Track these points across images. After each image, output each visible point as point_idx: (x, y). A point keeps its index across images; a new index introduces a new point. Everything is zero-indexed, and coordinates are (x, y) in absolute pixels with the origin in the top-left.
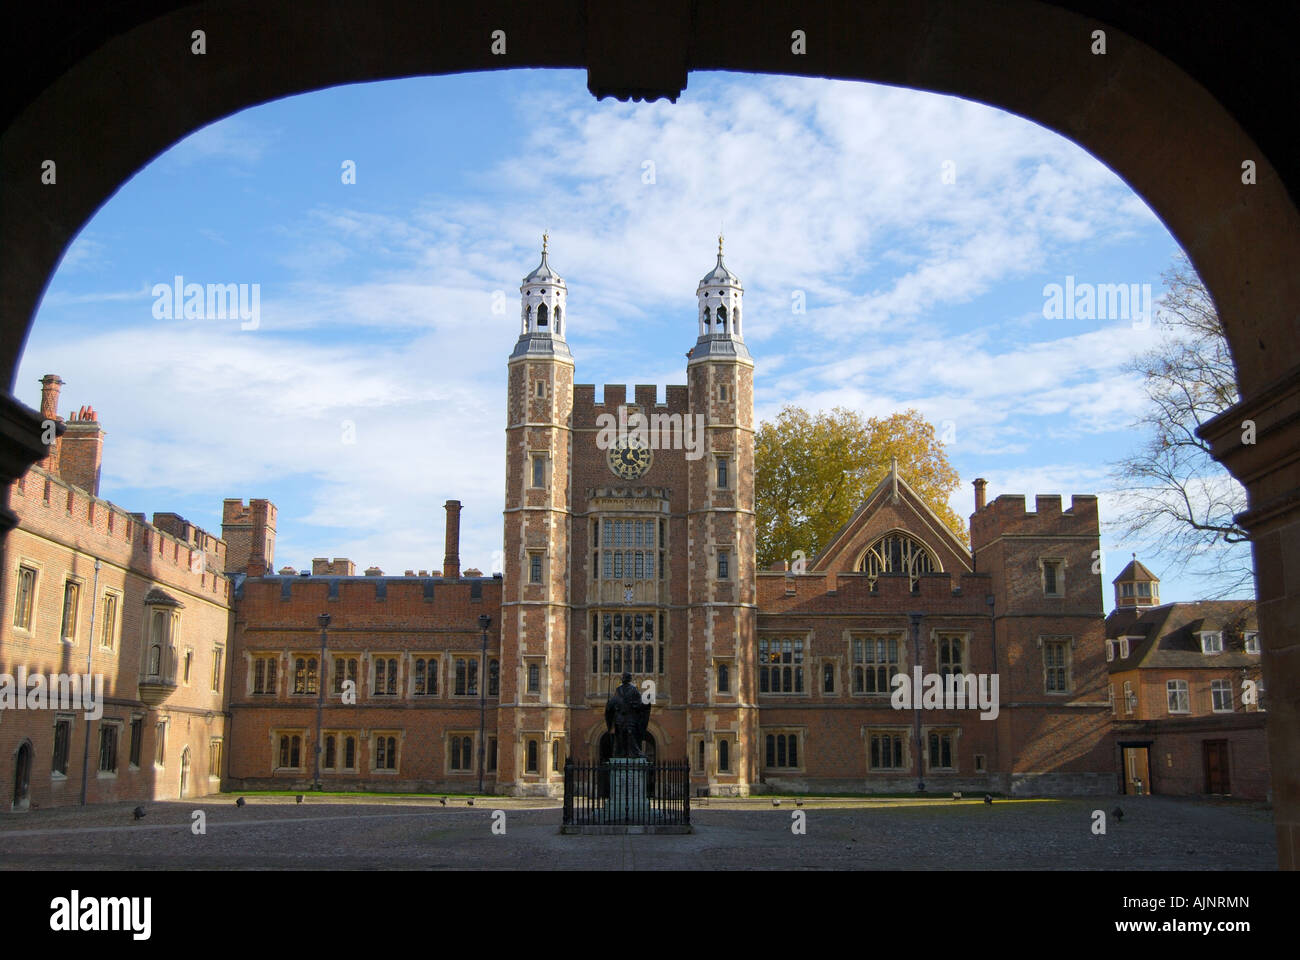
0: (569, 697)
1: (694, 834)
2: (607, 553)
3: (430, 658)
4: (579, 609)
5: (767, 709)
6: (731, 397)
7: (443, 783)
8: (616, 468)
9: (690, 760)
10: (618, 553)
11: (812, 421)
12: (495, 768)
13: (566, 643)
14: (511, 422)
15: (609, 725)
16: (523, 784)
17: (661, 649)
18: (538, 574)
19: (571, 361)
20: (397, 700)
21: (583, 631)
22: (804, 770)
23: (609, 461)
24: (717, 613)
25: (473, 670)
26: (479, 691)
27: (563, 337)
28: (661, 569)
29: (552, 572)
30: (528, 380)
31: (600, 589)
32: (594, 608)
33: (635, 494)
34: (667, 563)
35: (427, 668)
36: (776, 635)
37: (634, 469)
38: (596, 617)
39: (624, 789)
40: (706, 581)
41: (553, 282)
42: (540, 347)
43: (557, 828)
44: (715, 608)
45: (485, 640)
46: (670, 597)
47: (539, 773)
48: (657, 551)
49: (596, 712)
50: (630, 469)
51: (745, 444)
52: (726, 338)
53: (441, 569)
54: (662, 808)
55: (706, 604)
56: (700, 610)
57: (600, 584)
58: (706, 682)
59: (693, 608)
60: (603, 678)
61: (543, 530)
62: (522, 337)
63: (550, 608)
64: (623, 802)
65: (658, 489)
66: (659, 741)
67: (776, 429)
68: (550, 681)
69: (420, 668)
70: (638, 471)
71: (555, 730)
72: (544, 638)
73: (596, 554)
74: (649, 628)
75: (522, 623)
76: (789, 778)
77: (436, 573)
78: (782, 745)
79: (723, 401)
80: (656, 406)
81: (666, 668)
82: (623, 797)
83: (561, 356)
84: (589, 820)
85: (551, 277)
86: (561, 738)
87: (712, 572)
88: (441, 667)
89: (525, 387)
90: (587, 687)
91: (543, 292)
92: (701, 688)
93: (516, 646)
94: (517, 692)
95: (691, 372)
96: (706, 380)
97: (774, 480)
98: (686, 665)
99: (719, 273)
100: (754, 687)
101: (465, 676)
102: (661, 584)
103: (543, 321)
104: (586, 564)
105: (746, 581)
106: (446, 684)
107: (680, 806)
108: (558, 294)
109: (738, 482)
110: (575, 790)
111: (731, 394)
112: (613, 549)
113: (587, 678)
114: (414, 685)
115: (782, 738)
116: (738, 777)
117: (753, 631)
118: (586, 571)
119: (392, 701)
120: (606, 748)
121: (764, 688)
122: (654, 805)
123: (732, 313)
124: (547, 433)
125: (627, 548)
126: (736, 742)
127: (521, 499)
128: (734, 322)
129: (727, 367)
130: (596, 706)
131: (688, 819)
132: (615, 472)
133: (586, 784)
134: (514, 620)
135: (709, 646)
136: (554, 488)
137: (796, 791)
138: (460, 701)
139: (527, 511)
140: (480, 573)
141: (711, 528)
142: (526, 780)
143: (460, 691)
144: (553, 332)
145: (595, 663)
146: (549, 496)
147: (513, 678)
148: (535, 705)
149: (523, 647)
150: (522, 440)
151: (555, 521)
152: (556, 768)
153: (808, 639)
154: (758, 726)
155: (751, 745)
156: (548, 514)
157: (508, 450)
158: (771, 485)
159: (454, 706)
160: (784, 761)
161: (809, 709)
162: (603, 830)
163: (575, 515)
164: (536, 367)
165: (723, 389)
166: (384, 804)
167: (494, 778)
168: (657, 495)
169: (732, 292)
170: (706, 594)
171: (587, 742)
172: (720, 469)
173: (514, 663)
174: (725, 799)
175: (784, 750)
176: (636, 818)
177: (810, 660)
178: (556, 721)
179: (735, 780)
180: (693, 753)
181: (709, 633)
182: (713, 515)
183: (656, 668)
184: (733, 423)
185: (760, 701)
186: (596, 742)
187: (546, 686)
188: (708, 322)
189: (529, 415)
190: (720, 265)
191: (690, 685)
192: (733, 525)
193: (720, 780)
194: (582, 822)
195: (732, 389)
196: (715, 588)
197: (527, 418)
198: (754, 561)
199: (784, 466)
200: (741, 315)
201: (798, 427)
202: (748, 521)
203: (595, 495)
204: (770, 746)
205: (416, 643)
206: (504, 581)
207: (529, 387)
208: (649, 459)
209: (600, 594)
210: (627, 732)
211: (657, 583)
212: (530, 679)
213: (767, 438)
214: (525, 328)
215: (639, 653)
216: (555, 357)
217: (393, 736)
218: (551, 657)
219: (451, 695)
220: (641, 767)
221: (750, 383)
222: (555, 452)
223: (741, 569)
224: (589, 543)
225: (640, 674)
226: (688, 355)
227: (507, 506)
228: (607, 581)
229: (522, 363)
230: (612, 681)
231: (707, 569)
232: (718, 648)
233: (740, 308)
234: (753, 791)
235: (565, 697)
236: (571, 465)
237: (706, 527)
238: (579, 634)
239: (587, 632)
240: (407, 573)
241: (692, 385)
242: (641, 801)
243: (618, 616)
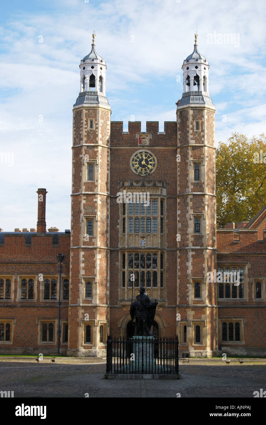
0: (109, 301)
1: (181, 379)
2: (130, 218)
3: (30, 278)
4: (114, 251)
5: (223, 308)
6: (202, 128)
7: (37, 349)
8: (135, 169)
9: (179, 337)
10: (137, 218)
11: (249, 142)
12: (67, 341)
13: (107, 270)
14: (74, 144)
15: (132, 317)
16: (82, 350)
17: (162, 273)
18: (90, 231)
19: (109, 108)
20: (11, 302)
21: (117, 263)
22: (244, 343)
23: (131, 165)
24: (194, 253)
25: (54, 285)
26: (58, 297)
27: (104, 94)
28: (162, 228)
29: (99, 229)
30: (84, 119)
31: (126, 239)
32: (123, 250)
33: (147, 184)
34: (165, 224)
35: (28, 284)
36: (228, 265)
37: (146, 170)
38: (124, 255)
39: (141, 353)
40: (187, 234)
41: (98, 61)
42: (91, 99)
43: (103, 375)
44: (193, 250)
45: (61, 268)
46: (167, 244)
47: (92, 343)
48: (159, 217)
49: (124, 309)
50: (143, 170)
51: (210, 155)
52: (199, 93)
53: (35, 228)
54: (162, 364)
55: (187, 248)
56: (184, 250)
57: (126, 236)
58: (188, 292)
59: (180, 250)
60: (129, 290)
61: (93, 206)
62: (80, 94)
63: (98, 249)
64: (141, 361)
65: (160, 182)
66: (161, 326)
67: (228, 146)
68: (98, 291)
69: (24, 283)
70: (148, 171)
71: (101, 319)
72: (95, 267)
73: (124, 219)
74: (155, 261)
75: (82, 259)
76: (235, 347)
77: (32, 230)
78: (231, 328)
79: (197, 131)
80: (158, 134)
81: (165, 283)
82: (141, 358)
83: (103, 105)
84: (121, 371)
85: (97, 59)
86: (104, 324)
87: (191, 230)
88: (36, 284)
89: (82, 123)
90: (120, 295)
91: (93, 67)
92: (184, 296)
93: (78, 272)
94: (79, 298)
95: (179, 113)
96: (187, 118)
97: (226, 176)
98: (176, 283)
99: (195, 56)
100: (215, 295)
101: (50, 288)
102: (162, 236)
103: (92, 85)
104: (118, 225)
105: (210, 235)
106: (39, 293)
107: (173, 363)
108: (101, 69)
109: (206, 178)
110: (113, 353)
111: (202, 126)
112: (134, 216)
113: (119, 290)
114: (21, 294)
115: (231, 324)
116: (206, 346)
117: (215, 263)
118: (118, 229)
119: (8, 302)
120: (131, 329)
121: (221, 296)
122: (158, 362)
123: (203, 79)
124: (96, 150)
125: (142, 216)
126: (204, 326)
127: (80, 188)
128: (204, 84)
129: (200, 111)
130: (124, 306)
131: (177, 371)
132: (135, 172)
133: (119, 350)
134: (77, 257)
135: (189, 271)
136: (99, 181)
137: (239, 355)
138: (46, 303)
139: (84, 194)
140: (57, 230)
141: (191, 204)
142: (85, 347)
143: (46, 297)
144: (98, 91)
145: (124, 282)
146: (97, 186)
147: (78, 290)
148: (90, 305)
149: (82, 272)
150: (82, 154)
151: (101, 200)
152: (101, 341)
153: (247, 268)
154: (217, 318)
155: (213, 328)
156: (96, 196)
157: (73, 159)
158: (225, 179)
159: (44, 305)
160: (232, 337)
161: (247, 308)
162: (129, 377)
163: (112, 196)
164: (89, 111)
165: (197, 123)
166: (5, 361)
167: (66, 346)
168: (159, 185)
169: (203, 67)
170: (187, 242)
171: (119, 326)
172: (195, 170)
173: (77, 282)
174: (198, 359)
175: (232, 331)
176: (148, 370)
177: (248, 280)
178: (101, 314)
179: (204, 348)
180: (180, 333)
181: (189, 264)
182: (192, 197)
183: (159, 284)
184: (203, 143)
185: (218, 303)
186: (124, 326)
187: (96, 294)
188: (189, 84)
189: (85, 139)
190: (195, 51)
191: (178, 294)
192: (203, 202)
193: (196, 348)
194: (117, 372)
195: (203, 123)
196: (193, 238)
197: (84, 141)
198: (215, 223)
199: (233, 167)
200: (208, 80)
201: (241, 145)
202: (212, 200)
203: (123, 185)
204: (224, 329)
205: (22, 270)
206: (72, 234)
207: (85, 123)
208: (154, 164)
209: (126, 242)
210: (142, 320)
211: (159, 236)
212: (87, 290)
213: (222, 152)
214: (82, 89)
215: (149, 276)
216: (100, 105)
217: (9, 323)
218: (98, 278)
219: (42, 299)
220: (150, 341)
221: (213, 120)
222: (100, 161)
223: (207, 227)
224: (120, 213)
225: (150, 288)
226: (177, 104)
227: (73, 192)
228: (131, 235)
229: (81, 109)
230: (134, 292)
231: (188, 228)
232: (194, 273)
233: (207, 76)
234: (214, 355)
235: (107, 301)
236: (109, 168)
237: (188, 203)
238: (115, 265)
239: (119, 264)
240: (16, 230)
241: (179, 121)
242: (151, 360)
243: (137, 254)
